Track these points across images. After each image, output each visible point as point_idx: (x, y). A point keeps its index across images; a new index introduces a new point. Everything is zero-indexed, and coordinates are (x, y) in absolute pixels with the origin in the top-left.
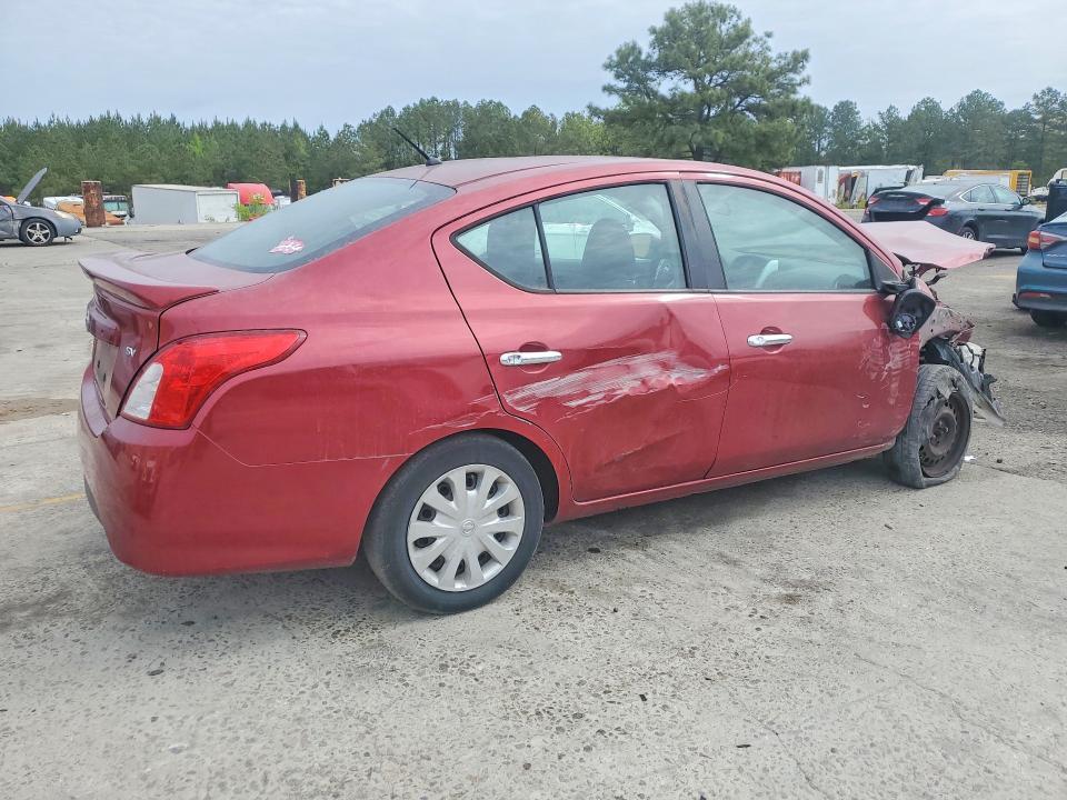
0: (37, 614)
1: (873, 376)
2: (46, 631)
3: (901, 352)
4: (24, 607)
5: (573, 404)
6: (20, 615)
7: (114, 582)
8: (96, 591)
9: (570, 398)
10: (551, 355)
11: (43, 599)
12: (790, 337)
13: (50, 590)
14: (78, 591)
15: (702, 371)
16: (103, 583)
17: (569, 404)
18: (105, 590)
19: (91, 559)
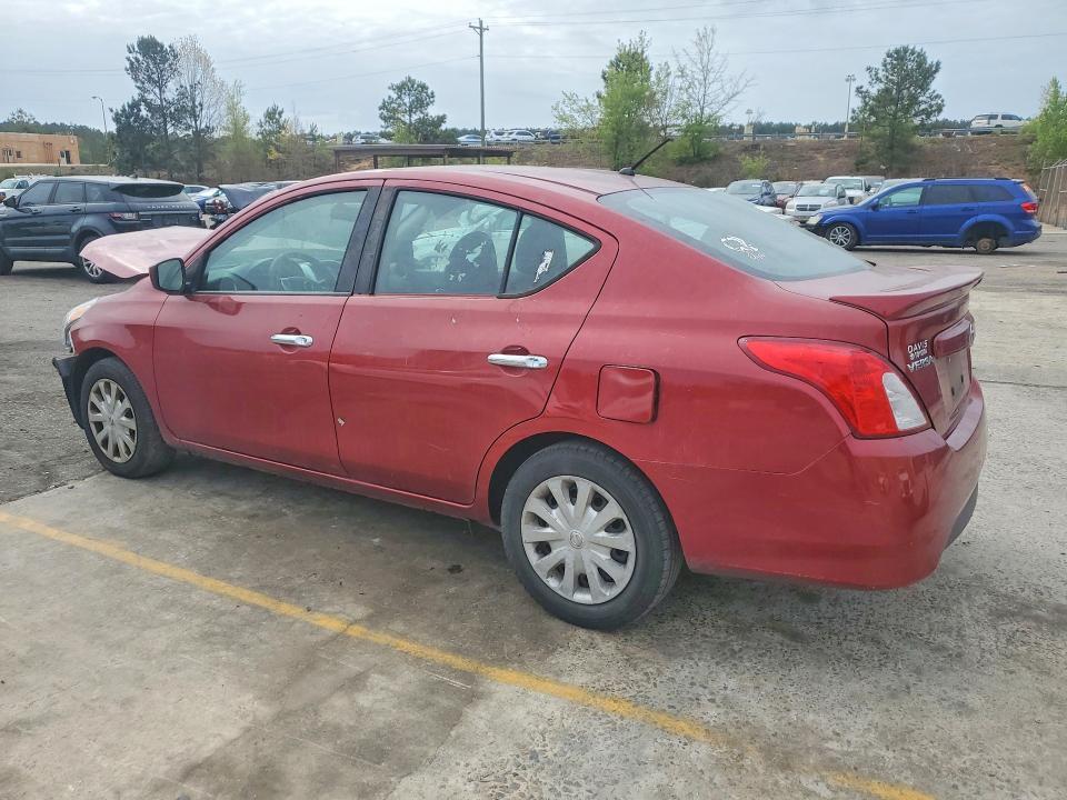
0: (1028, 607)
2: (1023, 590)
4: (1037, 619)
6: (1042, 613)
7: (943, 605)
8: (965, 604)
11: (1019, 618)
13: (1008, 626)
14: (982, 612)
16: (955, 608)
18: (957, 601)
19: (951, 643)
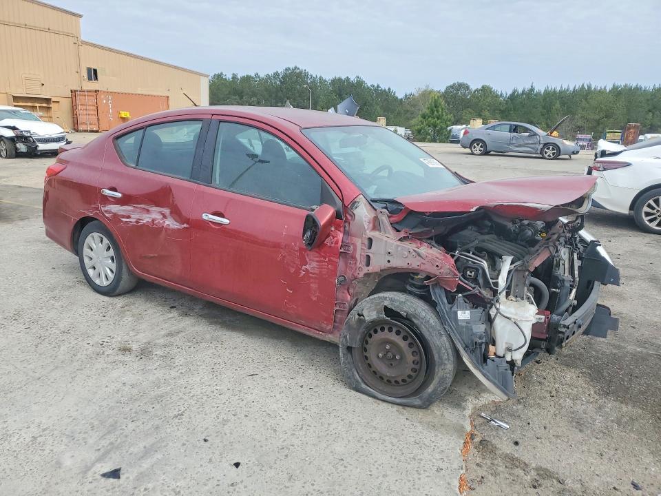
1: (292, 270)
3: (317, 261)
5: (124, 220)
9: (124, 217)
10: (119, 195)
12: (228, 221)
15: (178, 224)
17: (123, 219)
